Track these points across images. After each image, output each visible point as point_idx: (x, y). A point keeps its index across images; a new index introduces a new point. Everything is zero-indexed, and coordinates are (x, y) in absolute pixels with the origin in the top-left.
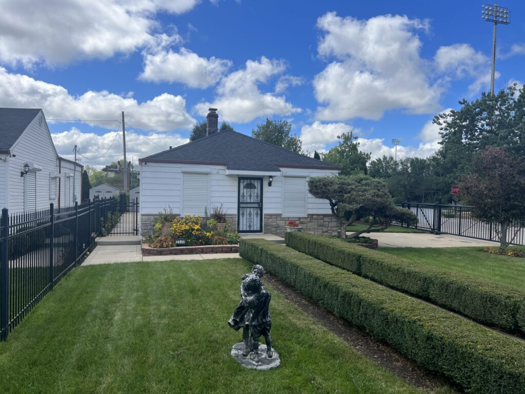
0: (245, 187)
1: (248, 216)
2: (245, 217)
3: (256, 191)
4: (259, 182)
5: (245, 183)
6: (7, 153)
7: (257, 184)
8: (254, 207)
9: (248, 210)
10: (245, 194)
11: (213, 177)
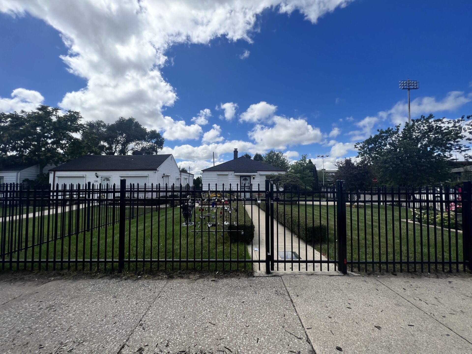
0: (244, 180)
3: (248, 181)
4: (249, 178)
5: (243, 179)
6: (156, 170)
7: (248, 178)
8: (247, 188)
11: (230, 176)
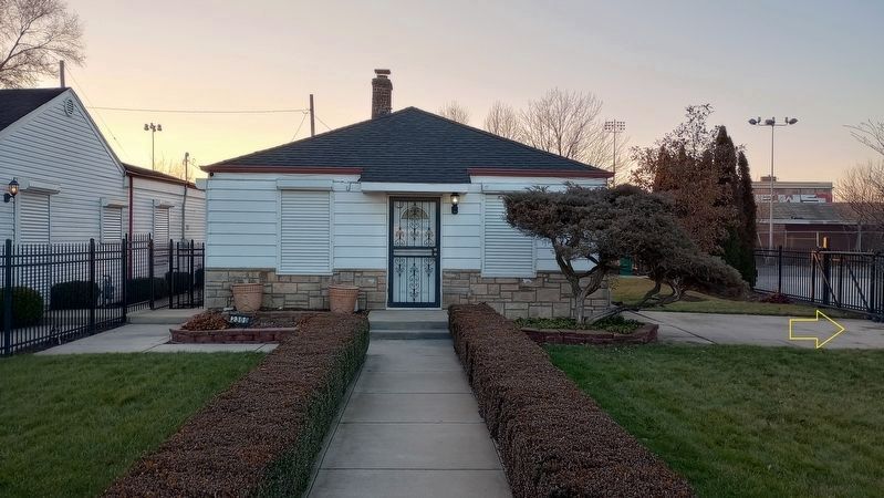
1: (410, 274)
2: (403, 275)
3: (427, 224)
4: (433, 205)
7: (428, 209)
8: (422, 257)
10: (404, 230)
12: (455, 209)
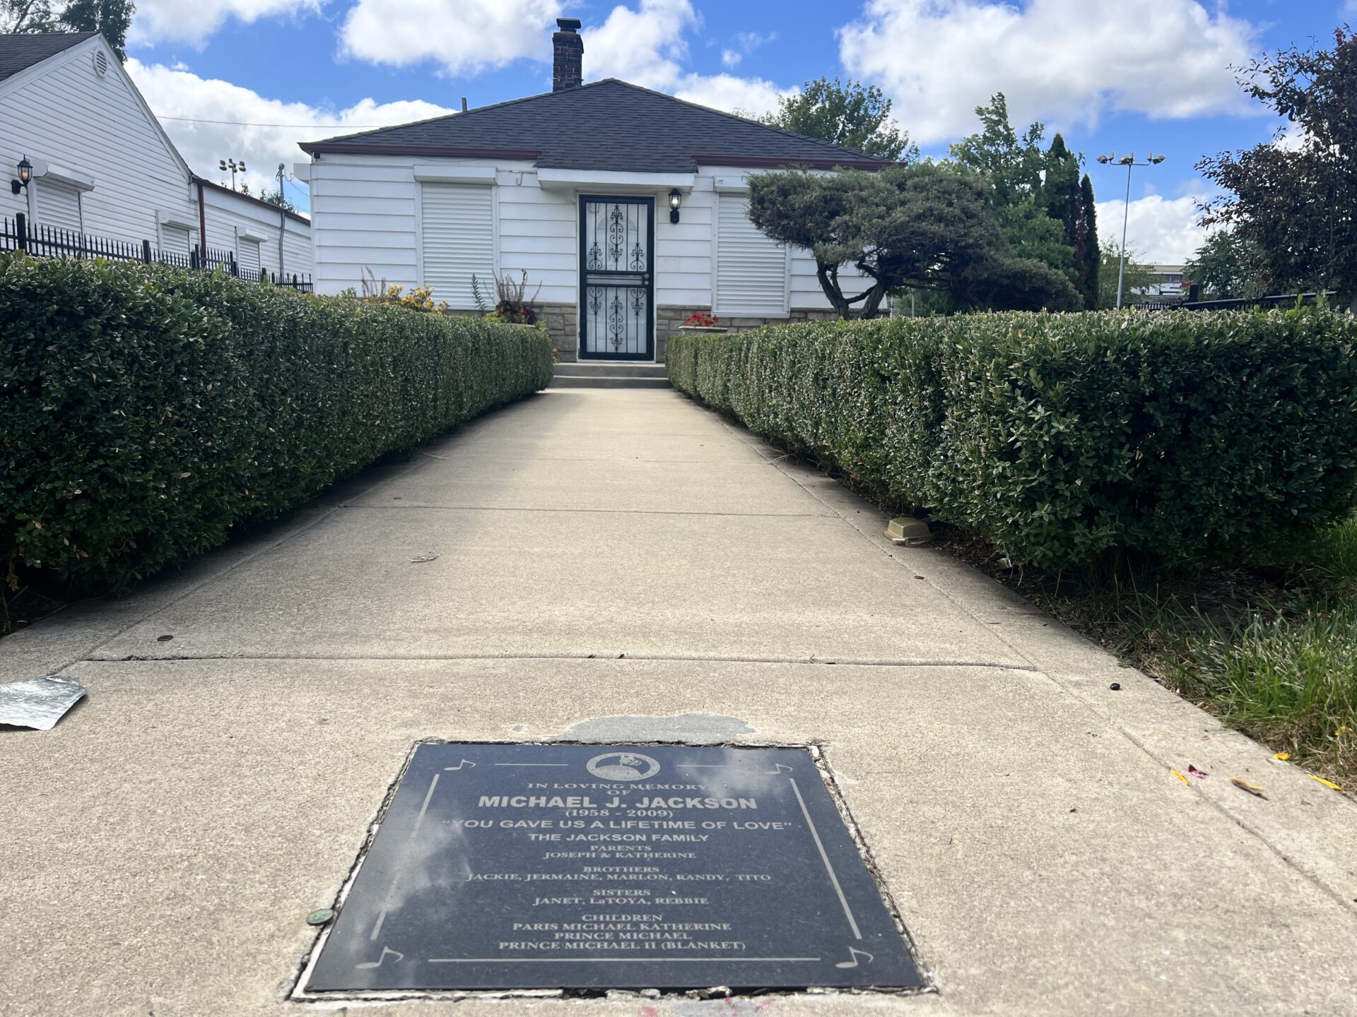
0: (605, 225)
1: (611, 312)
2: (601, 313)
3: (635, 238)
4: (644, 209)
5: (601, 216)
7: (637, 216)
8: (627, 286)
9: (611, 294)
10: (601, 246)
11: (505, 195)
12: (675, 217)
